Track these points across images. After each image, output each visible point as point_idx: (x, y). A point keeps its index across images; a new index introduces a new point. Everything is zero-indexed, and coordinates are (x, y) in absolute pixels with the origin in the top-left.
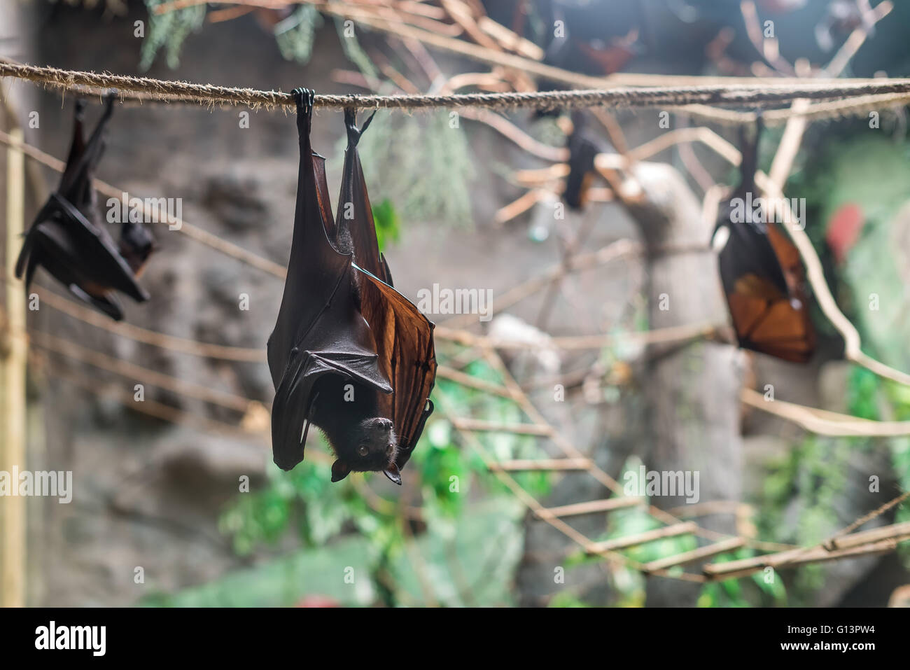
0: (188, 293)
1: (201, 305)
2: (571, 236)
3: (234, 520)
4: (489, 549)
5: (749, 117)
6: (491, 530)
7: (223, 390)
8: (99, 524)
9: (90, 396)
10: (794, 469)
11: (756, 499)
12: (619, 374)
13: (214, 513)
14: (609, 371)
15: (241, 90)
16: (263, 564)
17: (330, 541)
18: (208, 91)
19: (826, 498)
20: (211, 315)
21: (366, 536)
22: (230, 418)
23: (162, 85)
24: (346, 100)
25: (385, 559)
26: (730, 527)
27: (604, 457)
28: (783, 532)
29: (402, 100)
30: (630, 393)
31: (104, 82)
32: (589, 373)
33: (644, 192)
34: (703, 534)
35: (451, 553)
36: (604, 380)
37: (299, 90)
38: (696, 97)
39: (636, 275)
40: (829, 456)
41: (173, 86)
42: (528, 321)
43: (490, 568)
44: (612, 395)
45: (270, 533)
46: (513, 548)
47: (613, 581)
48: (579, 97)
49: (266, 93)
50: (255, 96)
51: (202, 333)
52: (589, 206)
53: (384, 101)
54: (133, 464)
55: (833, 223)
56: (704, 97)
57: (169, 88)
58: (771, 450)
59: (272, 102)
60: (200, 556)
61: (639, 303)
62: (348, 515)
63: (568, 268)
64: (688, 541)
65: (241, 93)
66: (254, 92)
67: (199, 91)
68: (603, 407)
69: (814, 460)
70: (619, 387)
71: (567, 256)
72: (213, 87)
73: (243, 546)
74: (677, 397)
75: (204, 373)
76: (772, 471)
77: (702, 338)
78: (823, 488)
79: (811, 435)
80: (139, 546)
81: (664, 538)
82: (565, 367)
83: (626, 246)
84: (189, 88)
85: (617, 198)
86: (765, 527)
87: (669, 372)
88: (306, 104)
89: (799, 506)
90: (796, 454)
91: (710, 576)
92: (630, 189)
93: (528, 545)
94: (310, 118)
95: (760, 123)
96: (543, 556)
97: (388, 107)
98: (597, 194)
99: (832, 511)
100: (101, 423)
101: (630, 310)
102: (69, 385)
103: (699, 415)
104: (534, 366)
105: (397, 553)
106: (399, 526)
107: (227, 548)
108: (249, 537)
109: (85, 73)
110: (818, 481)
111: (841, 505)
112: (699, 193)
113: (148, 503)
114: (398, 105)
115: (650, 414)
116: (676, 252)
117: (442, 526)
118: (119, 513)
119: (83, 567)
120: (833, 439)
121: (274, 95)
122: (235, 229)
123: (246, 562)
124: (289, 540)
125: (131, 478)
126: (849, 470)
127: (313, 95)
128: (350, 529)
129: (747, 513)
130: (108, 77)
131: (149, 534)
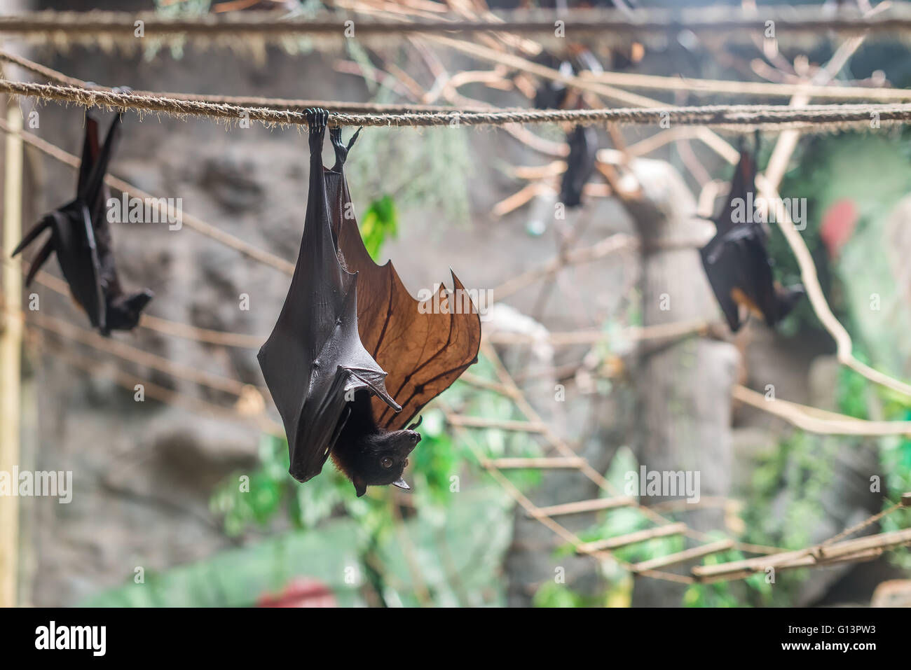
0: (183, 274)
1: (197, 286)
2: (567, 231)
3: (224, 502)
4: (478, 534)
5: (750, 128)
6: (480, 515)
7: (217, 372)
8: (91, 502)
9: (83, 373)
10: (783, 461)
11: (744, 491)
12: (611, 368)
13: (206, 493)
14: (601, 364)
15: (257, 110)
16: (253, 543)
17: (320, 524)
18: (225, 111)
19: (813, 491)
20: (206, 296)
21: (358, 520)
22: (224, 400)
23: (181, 105)
24: (358, 120)
25: (374, 542)
26: (718, 522)
27: (594, 447)
28: (770, 525)
29: (412, 120)
30: (622, 385)
31: (125, 102)
32: (581, 365)
33: (641, 188)
34: (692, 534)
35: (440, 538)
36: (596, 371)
37: (313, 110)
38: (699, 118)
39: (632, 270)
40: (817, 451)
41: (191, 106)
42: (523, 311)
43: (479, 554)
44: (605, 387)
45: (261, 515)
46: (502, 535)
47: (601, 570)
48: (585, 117)
49: (281, 113)
50: (271, 116)
51: (197, 316)
52: (588, 201)
53: (395, 120)
54: (125, 442)
55: (828, 218)
56: (707, 118)
57: (187, 107)
58: (760, 442)
59: (287, 121)
60: (191, 535)
61: (634, 297)
62: (339, 499)
63: (564, 262)
64: (677, 541)
65: (257, 113)
66: (269, 112)
67: (216, 111)
68: (596, 398)
69: (802, 454)
70: (611, 380)
71: (563, 249)
72: (230, 107)
73: (234, 526)
74: (669, 393)
75: (198, 354)
76: (762, 463)
77: (695, 335)
78: (811, 481)
79: (799, 430)
80: (130, 524)
81: (654, 537)
82: (558, 358)
83: (623, 241)
84: (206, 107)
85: (614, 194)
86: (751, 518)
87: (661, 367)
88: (320, 124)
89: (786, 498)
90: (785, 447)
91: (698, 579)
92: (628, 185)
93: (516, 533)
94: (323, 137)
95: (757, 134)
96: (531, 543)
97: (400, 126)
98: (595, 189)
99: (819, 505)
100: (94, 401)
101: (624, 303)
102: (62, 362)
103: (691, 411)
104: (527, 355)
105: (386, 538)
106: (389, 511)
107: (218, 527)
108: (240, 518)
109: (106, 92)
110: (806, 475)
111: (828, 499)
112: (695, 189)
113: (140, 482)
114: (409, 124)
115: (641, 407)
116: (672, 248)
117: (432, 513)
118: (111, 491)
119: (73, 544)
120: (821, 436)
121: (289, 115)
122: (232, 210)
123: (236, 543)
124: (280, 522)
125: (123, 457)
126: (836, 465)
127: (327, 115)
128: (341, 512)
129: (735, 506)
130: (128, 97)
131: (141, 513)
